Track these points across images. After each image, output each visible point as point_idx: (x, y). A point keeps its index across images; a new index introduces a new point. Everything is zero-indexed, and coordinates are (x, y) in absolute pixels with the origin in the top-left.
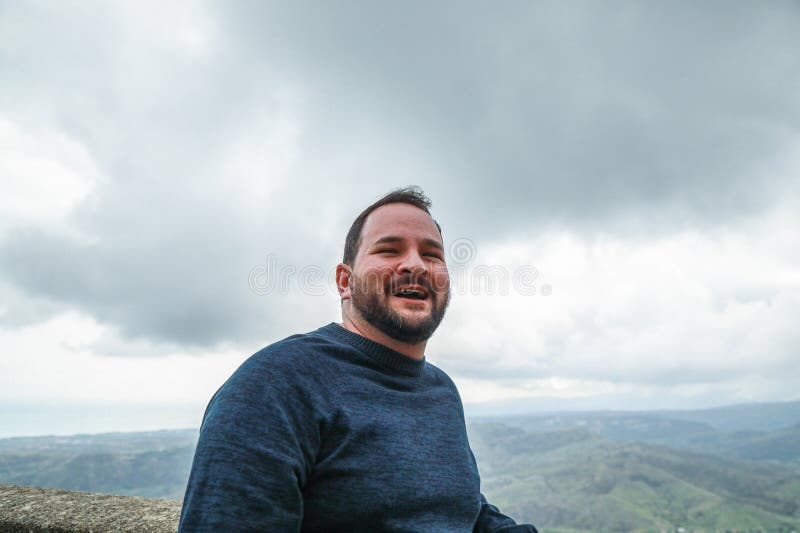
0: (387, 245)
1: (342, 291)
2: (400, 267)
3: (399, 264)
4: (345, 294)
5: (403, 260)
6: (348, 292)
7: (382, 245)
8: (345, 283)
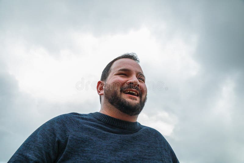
0: (123, 72)
1: (99, 92)
2: (128, 82)
3: (128, 80)
4: (101, 93)
5: (129, 79)
6: (102, 92)
7: (121, 72)
8: (101, 89)
